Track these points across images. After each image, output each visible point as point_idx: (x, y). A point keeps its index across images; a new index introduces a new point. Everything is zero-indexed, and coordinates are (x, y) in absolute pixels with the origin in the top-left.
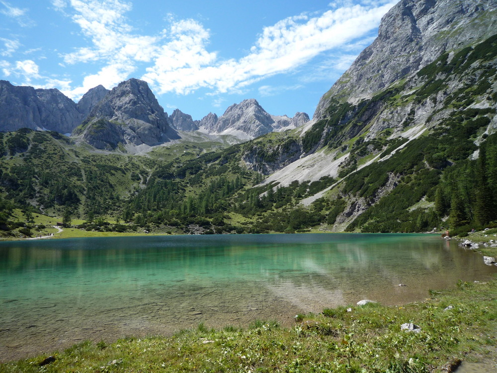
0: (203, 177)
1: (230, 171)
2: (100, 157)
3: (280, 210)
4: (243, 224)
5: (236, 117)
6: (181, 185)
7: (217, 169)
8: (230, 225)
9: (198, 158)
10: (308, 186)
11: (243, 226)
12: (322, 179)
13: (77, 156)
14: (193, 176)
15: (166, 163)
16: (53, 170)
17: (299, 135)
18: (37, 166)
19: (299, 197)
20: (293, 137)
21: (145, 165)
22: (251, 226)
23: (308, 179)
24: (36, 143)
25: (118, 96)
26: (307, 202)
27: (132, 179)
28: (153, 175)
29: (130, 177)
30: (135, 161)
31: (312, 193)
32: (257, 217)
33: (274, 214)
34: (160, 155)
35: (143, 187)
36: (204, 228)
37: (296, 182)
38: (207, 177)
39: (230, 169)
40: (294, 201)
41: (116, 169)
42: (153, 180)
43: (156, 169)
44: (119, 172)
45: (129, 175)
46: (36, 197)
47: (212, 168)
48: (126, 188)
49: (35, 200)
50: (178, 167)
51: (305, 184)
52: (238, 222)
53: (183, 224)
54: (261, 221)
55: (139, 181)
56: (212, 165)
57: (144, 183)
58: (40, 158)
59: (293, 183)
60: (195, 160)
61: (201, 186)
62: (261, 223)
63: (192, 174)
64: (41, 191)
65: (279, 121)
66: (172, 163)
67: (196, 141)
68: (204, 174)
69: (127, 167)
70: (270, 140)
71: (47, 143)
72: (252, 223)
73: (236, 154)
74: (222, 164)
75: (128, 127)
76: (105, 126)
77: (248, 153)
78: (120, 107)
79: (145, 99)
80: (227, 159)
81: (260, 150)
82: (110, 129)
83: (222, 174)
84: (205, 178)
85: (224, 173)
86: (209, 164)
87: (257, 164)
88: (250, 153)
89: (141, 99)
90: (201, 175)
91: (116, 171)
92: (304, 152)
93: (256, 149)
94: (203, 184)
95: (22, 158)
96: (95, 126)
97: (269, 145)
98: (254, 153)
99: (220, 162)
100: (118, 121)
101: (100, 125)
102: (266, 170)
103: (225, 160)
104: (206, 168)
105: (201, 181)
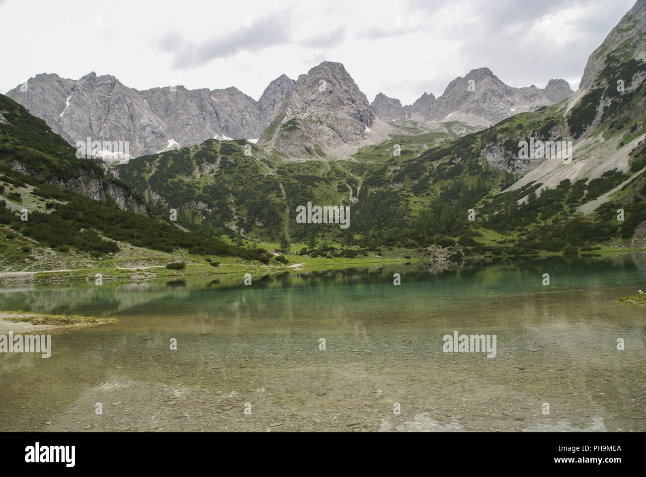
0: (431, 182)
1: (467, 172)
2: (296, 166)
3: (549, 221)
4: (500, 243)
5: (462, 95)
6: (403, 195)
7: (448, 170)
8: (484, 244)
9: (419, 157)
10: (585, 186)
11: (501, 246)
12: (605, 174)
13: (271, 167)
14: (416, 182)
15: (379, 168)
16: (248, 187)
17: (563, 114)
18: (229, 183)
19: (574, 202)
20: (553, 118)
21: (352, 172)
22: (512, 245)
23: (585, 176)
24: (225, 156)
25: (310, 86)
26: (588, 209)
27: (339, 191)
28: (364, 184)
29: (336, 189)
30: (339, 167)
31: (593, 197)
32: (518, 233)
33: (542, 228)
34: (368, 157)
35: (354, 199)
36: (449, 250)
37: (567, 181)
38: (435, 182)
39: (467, 169)
40: (566, 208)
41: (318, 179)
42: (364, 191)
43: (367, 176)
44: (322, 182)
45: (335, 185)
46: (235, 220)
47: (440, 169)
48: (334, 203)
49: (234, 223)
50: (395, 171)
51: (580, 183)
52: (492, 241)
53: (421, 245)
54: (524, 238)
55: (348, 193)
56: (440, 165)
57: (354, 195)
58: (231, 173)
59: (562, 183)
60: (415, 160)
61: (428, 194)
62: (525, 240)
63: (413, 178)
64: (239, 212)
65: (525, 95)
66: (386, 167)
67: (412, 134)
68: (432, 179)
69: (331, 176)
70: (520, 125)
71: (237, 155)
72: (512, 241)
73: (472, 148)
74: (454, 163)
75: (325, 124)
76: (298, 126)
77: (490, 144)
78: (314, 101)
79: (342, 85)
80: (461, 156)
81: (507, 139)
82: (304, 129)
83: (456, 177)
84: (434, 184)
85: (459, 175)
86: (436, 164)
87: (503, 159)
88: (493, 145)
89: (338, 86)
90: (427, 179)
91: (319, 182)
92: (571, 137)
93: (501, 139)
94: (431, 192)
95: (212, 175)
96: (286, 128)
97: (519, 132)
98: (499, 144)
99: (451, 160)
100: (312, 118)
101: (292, 125)
102: (517, 167)
103: (458, 157)
104: (433, 170)
105: (429, 188)
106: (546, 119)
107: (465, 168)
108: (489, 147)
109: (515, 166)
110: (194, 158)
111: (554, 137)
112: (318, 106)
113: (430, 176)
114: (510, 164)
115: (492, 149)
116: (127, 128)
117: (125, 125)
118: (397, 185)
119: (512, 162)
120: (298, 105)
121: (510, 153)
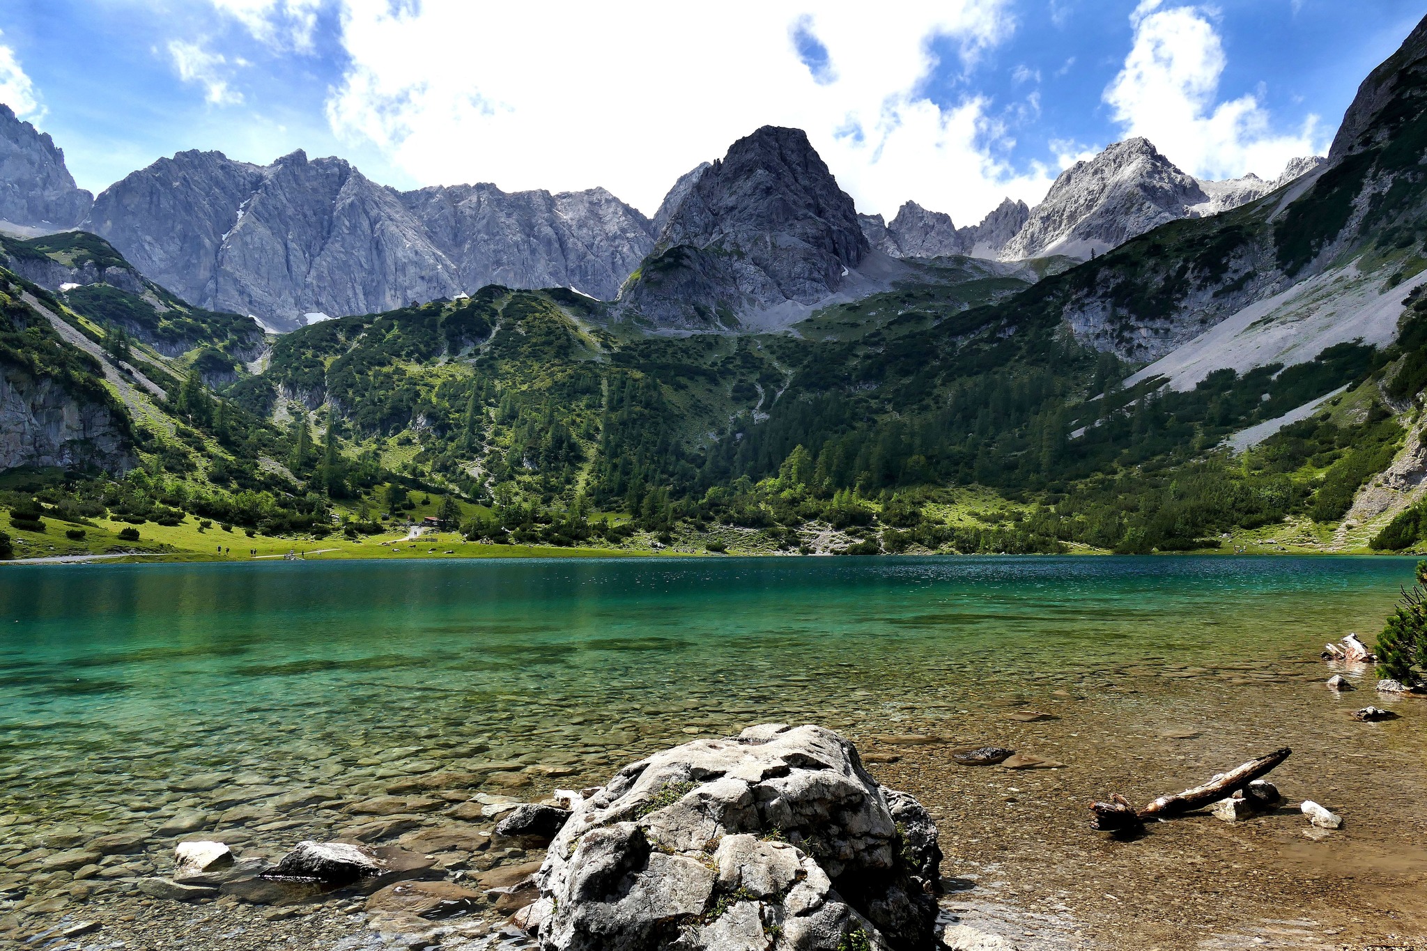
0: (938, 381)
1: (1022, 358)
2: (662, 345)
3: (1137, 470)
4: (987, 520)
5: (1082, 201)
6: (869, 408)
7: (982, 355)
8: (941, 522)
9: (936, 327)
10: (1269, 381)
11: (983, 526)
12: (1327, 354)
13: (606, 346)
14: (907, 381)
15: (837, 348)
17: (1265, 218)
19: (1231, 422)
21: (778, 358)
22: (1010, 526)
23: (1278, 360)
24: (510, 320)
25: (727, 179)
26: (1250, 439)
27: (734, 398)
28: (792, 385)
29: (729, 394)
30: (757, 349)
31: (1277, 409)
34: (829, 327)
35: (760, 416)
36: (849, 534)
37: (1228, 374)
38: (948, 379)
39: (1023, 352)
40: (1198, 437)
41: (696, 372)
42: (790, 397)
43: (807, 367)
44: (701, 379)
45: (728, 387)
46: (484, 455)
47: (971, 351)
48: (712, 424)
49: (480, 461)
50: (867, 357)
51: (1259, 376)
53: (781, 521)
55: (752, 403)
56: (971, 344)
57: (766, 406)
59: (1212, 376)
61: (924, 408)
62: (1050, 516)
63: (905, 373)
65: (1228, 197)
66: (852, 346)
67: (944, 282)
68: (943, 374)
69: (730, 366)
71: (535, 318)
73: (1048, 303)
74: (1000, 339)
75: (748, 259)
76: (686, 262)
77: (1080, 294)
78: (732, 208)
79: (800, 178)
80: (1015, 323)
81: (1120, 281)
82: (698, 267)
83: (995, 369)
84: (943, 384)
85: (1002, 365)
86: (962, 342)
87: (1108, 327)
88: (1087, 296)
89: (789, 179)
90: (932, 375)
91: (691, 379)
92: (1279, 272)
93: (1106, 280)
94: (932, 403)
95: (473, 361)
96: (660, 265)
97: (1152, 262)
98: (1100, 293)
99: (993, 333)
100: (724, 246)
101: (671, 260)
102: (1140, 346)
103: (1009, 325)
104: (950, 354)
105: (929, 394)
106: (1222, 232)
107: (1020, 348)
108: (1078, 300)
109: (1136, 342)
110: (443, 326)
111: (1236, 271)
112: (739, 220)
113: (940, 368)
114: (1122, 340)
115: (1083, 305)
116: (366, 266)
117: (363, 260)
118: (865, 387)
119: (1126, 334)
120: (697, 219)
121: (1123, 312)
